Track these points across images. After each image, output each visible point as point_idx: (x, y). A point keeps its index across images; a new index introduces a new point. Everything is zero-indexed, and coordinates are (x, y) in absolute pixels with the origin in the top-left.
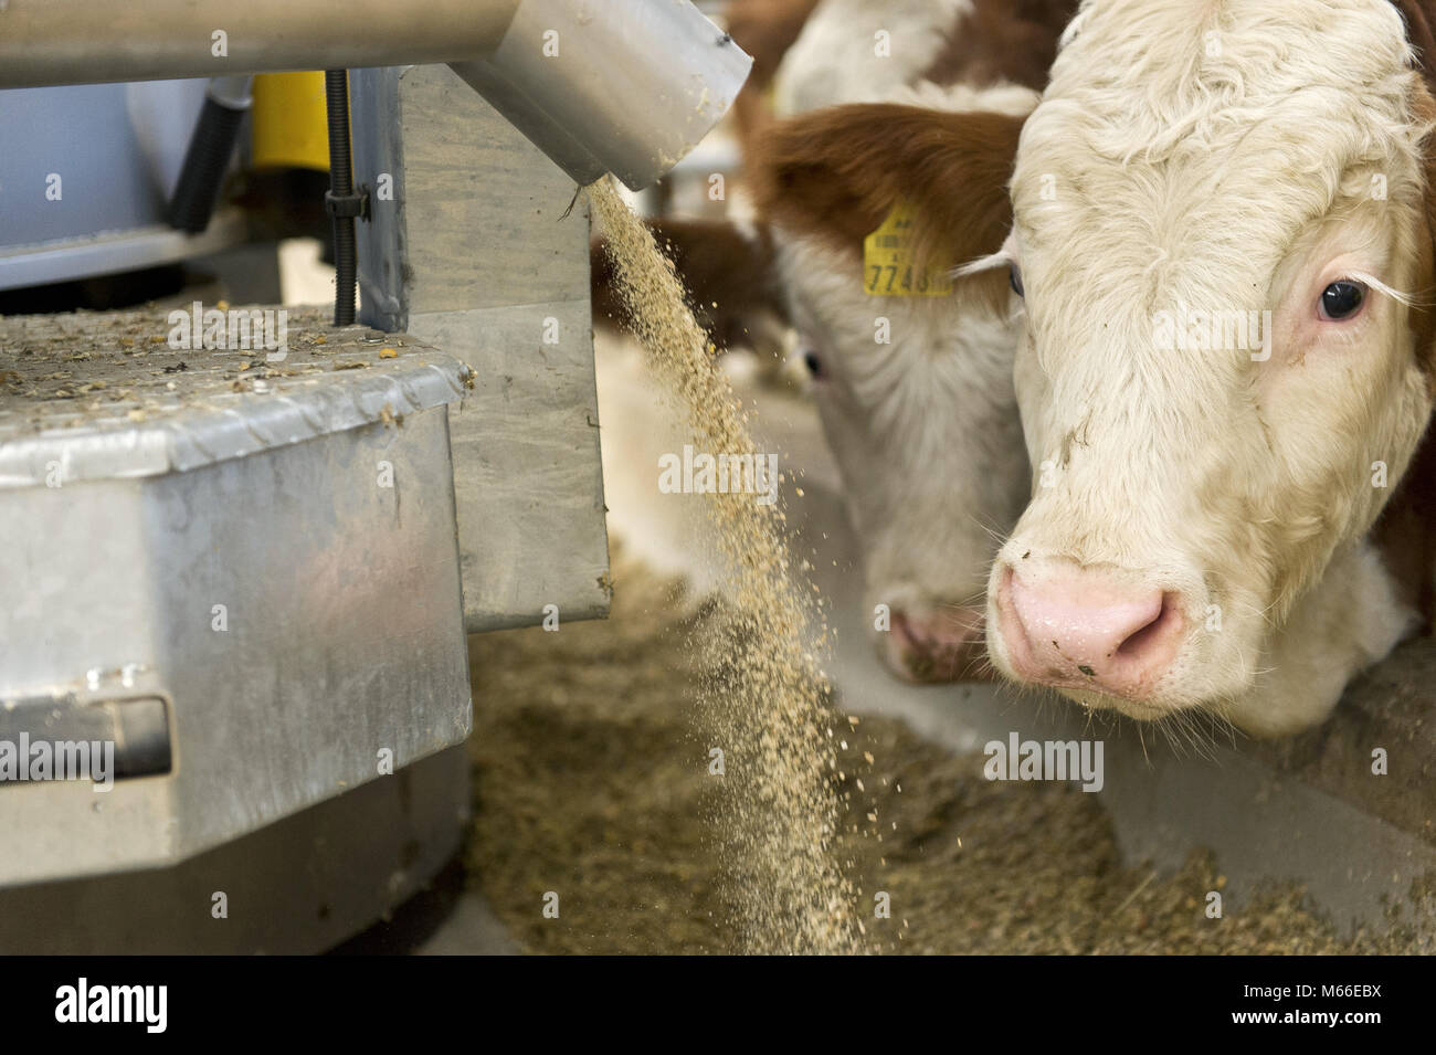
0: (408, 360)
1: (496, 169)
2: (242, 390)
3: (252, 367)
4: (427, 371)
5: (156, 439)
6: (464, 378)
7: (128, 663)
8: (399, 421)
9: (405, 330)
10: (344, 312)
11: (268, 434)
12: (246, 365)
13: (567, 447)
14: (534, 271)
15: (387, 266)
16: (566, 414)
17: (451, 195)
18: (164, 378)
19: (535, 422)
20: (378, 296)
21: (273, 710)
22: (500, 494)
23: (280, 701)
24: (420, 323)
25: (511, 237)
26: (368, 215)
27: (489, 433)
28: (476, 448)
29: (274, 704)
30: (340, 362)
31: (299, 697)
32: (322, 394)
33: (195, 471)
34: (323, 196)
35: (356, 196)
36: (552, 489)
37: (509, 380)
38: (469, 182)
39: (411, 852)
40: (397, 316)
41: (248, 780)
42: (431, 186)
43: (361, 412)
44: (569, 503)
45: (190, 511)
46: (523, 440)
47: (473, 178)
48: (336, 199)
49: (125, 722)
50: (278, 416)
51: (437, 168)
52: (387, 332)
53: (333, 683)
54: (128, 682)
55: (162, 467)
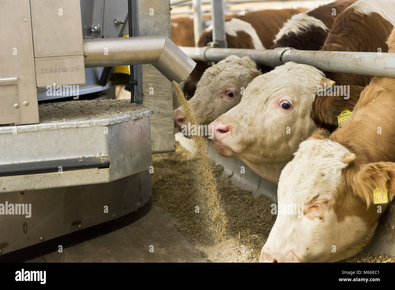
0: (143, 109)
1: (157, 78)
2: (119, 113)
3: (119, 110)
4: (146, 111)
5: (107, 120)
6: (152, 112)
7: (103, 152)
8: (142, 118)
9: (142, 104)
10: (132, 101)
11: (122, 119)
12: (118, 109)
13: (169, 123)
14: (163, 94)
15: (139, 93)
16: (169, 118)
17: (150, 82)
18: (106, 111)
19: (163, 119)
20: (138, 98)
21: (123, 161)
22: (158, 131)
23: (124, 160)
24: (145, 103)
25: (160, 89)
26: (136, 85)
27: (156, 121)
28: (154, 123)
29: (123, 160)
30: (133, 109)
31: (127, 159)
32: (130, 114)
33: (112, 125)
34: (129, 82)
35: (134, 82)
36: (166, 130)
37: (159, 112)
38: (153, 80)
39: (141, 200)
40: (141, 102)
41: (119, 171)
42: (147, 81)
43: (136, 117)
44: (169, 133)
45: (112, 131)
46: (161, 122)
47: (154, 79)
48: (131, 82)
49: (103, 160)
50: (124, 117)
51: (148, 78)
52: (139, 104)
53: (131, 158)
54: (103, 155)
55: (108, 124)
